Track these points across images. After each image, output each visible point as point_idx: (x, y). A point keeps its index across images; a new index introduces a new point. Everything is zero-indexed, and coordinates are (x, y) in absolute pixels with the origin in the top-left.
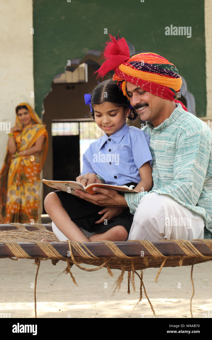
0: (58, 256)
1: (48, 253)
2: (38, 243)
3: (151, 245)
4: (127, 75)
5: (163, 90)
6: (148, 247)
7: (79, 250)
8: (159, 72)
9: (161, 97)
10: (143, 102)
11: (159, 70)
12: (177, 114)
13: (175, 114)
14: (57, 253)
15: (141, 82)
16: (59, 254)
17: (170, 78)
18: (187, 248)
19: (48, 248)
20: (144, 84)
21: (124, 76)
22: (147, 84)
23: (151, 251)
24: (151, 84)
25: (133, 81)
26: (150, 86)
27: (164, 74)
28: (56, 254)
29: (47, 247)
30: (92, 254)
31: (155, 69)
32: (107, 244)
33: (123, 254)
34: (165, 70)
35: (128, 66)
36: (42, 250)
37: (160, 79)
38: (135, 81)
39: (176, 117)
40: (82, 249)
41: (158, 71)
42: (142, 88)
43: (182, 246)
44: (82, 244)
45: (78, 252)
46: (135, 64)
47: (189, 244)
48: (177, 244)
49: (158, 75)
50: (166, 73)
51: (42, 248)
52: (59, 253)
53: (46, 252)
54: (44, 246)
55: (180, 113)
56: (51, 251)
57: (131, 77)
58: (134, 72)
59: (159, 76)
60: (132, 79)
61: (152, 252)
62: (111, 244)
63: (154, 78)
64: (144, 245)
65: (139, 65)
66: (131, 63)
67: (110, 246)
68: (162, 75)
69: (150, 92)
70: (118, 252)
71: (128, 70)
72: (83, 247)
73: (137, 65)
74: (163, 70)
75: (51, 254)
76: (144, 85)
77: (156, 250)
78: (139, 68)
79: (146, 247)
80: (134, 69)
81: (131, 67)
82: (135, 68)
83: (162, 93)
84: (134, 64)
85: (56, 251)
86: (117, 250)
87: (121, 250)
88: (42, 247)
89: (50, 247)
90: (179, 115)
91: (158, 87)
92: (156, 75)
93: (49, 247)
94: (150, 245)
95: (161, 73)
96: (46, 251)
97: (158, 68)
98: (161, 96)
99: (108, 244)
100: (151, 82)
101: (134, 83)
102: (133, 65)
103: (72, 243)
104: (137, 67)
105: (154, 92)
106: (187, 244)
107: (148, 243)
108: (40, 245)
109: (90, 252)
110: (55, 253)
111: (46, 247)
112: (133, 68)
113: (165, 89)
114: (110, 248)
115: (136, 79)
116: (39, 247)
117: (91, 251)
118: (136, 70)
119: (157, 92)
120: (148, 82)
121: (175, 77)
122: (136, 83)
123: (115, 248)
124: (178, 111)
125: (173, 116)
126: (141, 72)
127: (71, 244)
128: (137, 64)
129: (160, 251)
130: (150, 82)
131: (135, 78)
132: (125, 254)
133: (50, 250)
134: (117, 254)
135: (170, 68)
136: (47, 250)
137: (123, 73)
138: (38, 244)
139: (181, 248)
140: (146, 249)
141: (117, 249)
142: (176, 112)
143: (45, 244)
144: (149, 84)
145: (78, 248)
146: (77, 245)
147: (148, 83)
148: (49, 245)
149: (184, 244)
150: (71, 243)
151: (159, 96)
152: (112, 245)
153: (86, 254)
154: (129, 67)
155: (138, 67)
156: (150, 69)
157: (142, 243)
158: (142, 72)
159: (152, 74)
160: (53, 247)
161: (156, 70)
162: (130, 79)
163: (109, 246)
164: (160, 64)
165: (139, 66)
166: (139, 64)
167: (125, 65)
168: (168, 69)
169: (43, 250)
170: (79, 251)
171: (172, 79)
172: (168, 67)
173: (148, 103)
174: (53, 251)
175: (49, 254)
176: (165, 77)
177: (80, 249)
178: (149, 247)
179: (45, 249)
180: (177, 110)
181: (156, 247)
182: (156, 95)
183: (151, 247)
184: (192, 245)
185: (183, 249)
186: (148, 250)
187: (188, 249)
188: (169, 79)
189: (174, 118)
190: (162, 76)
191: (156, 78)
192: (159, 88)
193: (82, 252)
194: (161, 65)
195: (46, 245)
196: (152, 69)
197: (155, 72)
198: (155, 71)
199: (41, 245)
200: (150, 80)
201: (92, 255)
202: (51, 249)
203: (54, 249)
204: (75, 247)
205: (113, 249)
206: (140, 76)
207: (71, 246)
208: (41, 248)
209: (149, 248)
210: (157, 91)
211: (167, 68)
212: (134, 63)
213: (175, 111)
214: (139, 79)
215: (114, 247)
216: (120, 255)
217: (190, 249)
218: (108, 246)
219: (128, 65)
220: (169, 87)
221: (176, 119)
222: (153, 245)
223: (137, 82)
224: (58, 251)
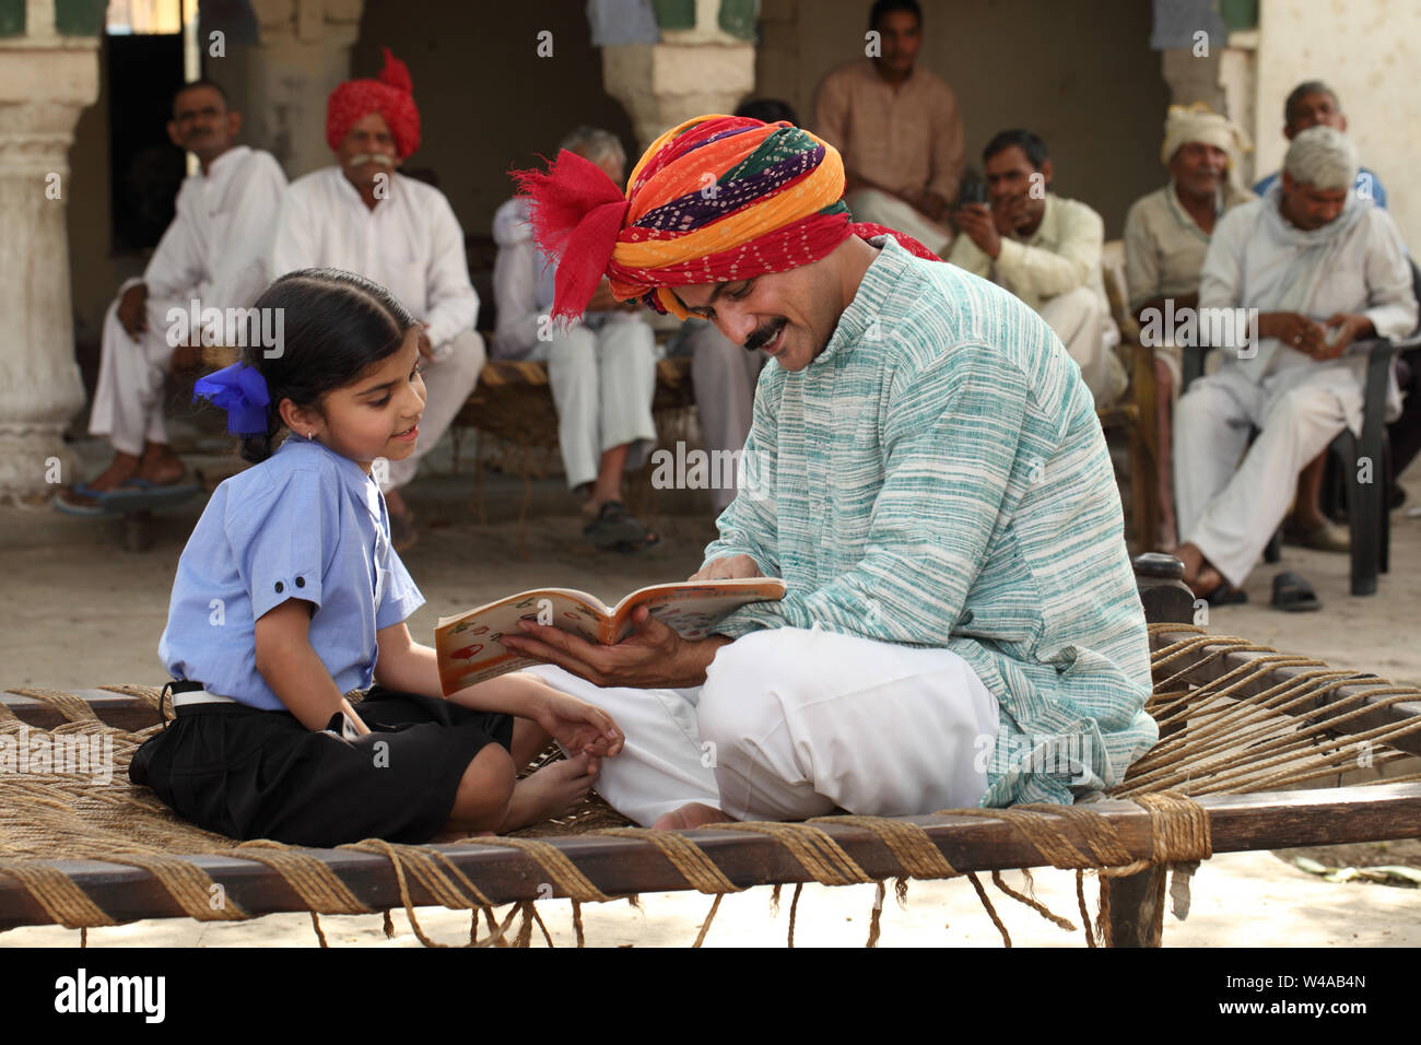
0: (353, 906)
1: (315, 897)
2: (277, 862)
3: (693, 852)
4: (659, 271)
5: (804, 237)
6: (680, 860)
7: (434, 881)
8: (755, 194)
9: (810, 261)
10: (766, 320)
11: (752, 186)
12: (883, 279)
13: (875, 281)
14: (350, 895)
15: (720, 261)
16: (356, 901)
17: (801, 184)
18: (818, 855)
19: (318, 879)
20: (733, 262)
21: (652, 279)
22: (742, 256)
23: (693, 875)
24: (755, 248)
25: (692, 278)
26: (757, 254)
27: (774, 189)
28: (345, 903)
29: (312, 874)
30: (479, 894)
31: (737, 192)
32: (534, 854)
33: (593, 888)
34: (767, 171)
35: (646, 240)
36: (293, 888)
37: (773, 211)
38: (697, 274)
39: (879, 295)
40: (444, 878)
41: (751, 192)
42: (735, 278)
43: (802, 850)
44: (441, 860)
45: (430, 888)
46: (662, 218)
47: (825, 841)
48: (782, 844)
49: (758, 203)
50: (780, 179)
51: (294, 880)
52: (358, 896)
53: (305, 893)
54: (299, 872)
55: (893, 274)
56: (328, 891)
57: (678, 268)
58: (678, 246)
59: (764, 205)
60: (686, 274)
61: (697, 875)
62: (549, 853)
63: (752, 224)
64: (669, 852)
65: (677, 213)
66: (648, 223)
67: (547, 863)
68: (770, 194)
69: (767, 272)
70: (576, 881)
71: (655, 253)
72: (445, 869)
73: (674, 219)
74: (761, 176)
75: (327, 901)
76: (734, 266)
77: (712, 872)
78: (686, 223)
79: (673, 860)
80: (669, 239)
81: (655, 238)
82: (672, 234)
83: (807, 249)
84: (659, 223)
85: (346, 891)
86: (570, 876)
87: (587, 876)
88: (291, 876)
89: (324, 876)
90: (890, 282)
91: (783, 240)
92: (754, 209)
93: (319, 875)
94: (688, 852)
95: (762, 191)
96: (310, 892)
97: (743, 182)
98: (810, 257)
99: (540, 855)
100: (750, 241)
101: (700, 281)
102: (659, 228)
103: (402, 854)
104: (675, 228)
105: (780, 265)
106: (817, 843)
107: (681, 846)
108: (286, 871)
109: (473, 888)
110: (343, 897)
111: (308, 874)
112: (666, 238)
113: (806, 231)
114: (547, 868)
115: (696, 264)
116: (280, 875)
117: (475, 883)
118: (681, 238)
119: (789, 257)
120: (744, 249)
121: (813, 165)
122: (708, 277)
123: (566, 870)
124: (885, 271)
125: (868, 292)
126: (701, 234)
127: (400, 860)
128: (669, 215)
129: (723, 870)
130: (746, 245)
131: (692, 262)
132: (598, 887)
133: (324, 886)
134: (571, 889)
135: (779, 151)
136: (311, 888)
137: (644, 273)
138: (277, 865)
139: (798, 856)
140: (672, 864)
141: (573, 873)
142: (877, 275)
143: (304, 864)
144: (750, 253)
145: (429, 875)
146: (424, 862)
147: (743, 253)
148: (318, 868)
149: (806, 844)
150: (403, 858)
151: (803, 260)
152: (554, 859)
153: (457, 896)
154: (651, 242)
155: (679, 222)
156: (723, 204)
157: (660, 844)
158: (702, 231)
159: (738, 217)
160: (334, 877)
161: (743, 194)
162: (677, 276)
163: (541, 861)
164: (742, 164)
165: (680, 218)
166: (674, 211)
167: (633, 241)
168: (776, 159)
169: (297, 889)
170: (431, 884)
171: (809, 182)
172: (771, 153)
173: (781, 313)
174: (333, 890)
175: (319, 901)
176: (783, 193)
177: (437, 878)
178: (687, 857)
179: (305, 881)
180: (880, 268)
181: (711, 857)
182: (792, 267)
183: (694, 859)
184: (834, 844)
185: (804, 862)
186: (682, 868)
187: (823, 861)
188: (799, 191)
189: (873, 296)
190: (773, 196)
191: (758, 218)
192: (789, 241)
193: (444, 885)
194: (746, 163)
195: (309, 868)
196: (728, 200)
197: (744, 202)
198: (740, 200)
199: (288, 867)
200: (743, 237)
201: (478, 898)
202: (327, 883)
203: (340, 883)
204: (419, 870)
205: (558, 874)
206: (706, 248)
207: (405, 868)
208: (291, 882)
209: (685, 861)
210: (787, 254)
211: (768, 158)
212: (657, 219)
213: (872, 273)
214: (706, 258)
215: (560, 865)
216: (583, 893)
217: (830, 861)
218: (536, 862)
219: (643, 238)
220: (815, 210)
221: (881, 301)
222: (700, 852)
223: (708, 270)
224: (352, 890)
